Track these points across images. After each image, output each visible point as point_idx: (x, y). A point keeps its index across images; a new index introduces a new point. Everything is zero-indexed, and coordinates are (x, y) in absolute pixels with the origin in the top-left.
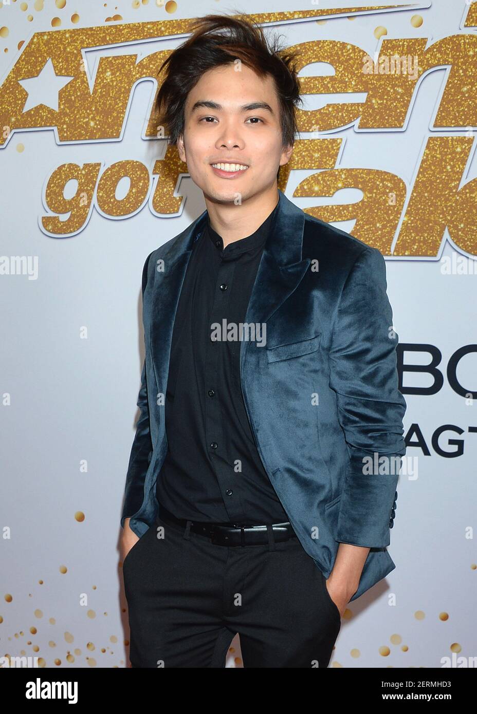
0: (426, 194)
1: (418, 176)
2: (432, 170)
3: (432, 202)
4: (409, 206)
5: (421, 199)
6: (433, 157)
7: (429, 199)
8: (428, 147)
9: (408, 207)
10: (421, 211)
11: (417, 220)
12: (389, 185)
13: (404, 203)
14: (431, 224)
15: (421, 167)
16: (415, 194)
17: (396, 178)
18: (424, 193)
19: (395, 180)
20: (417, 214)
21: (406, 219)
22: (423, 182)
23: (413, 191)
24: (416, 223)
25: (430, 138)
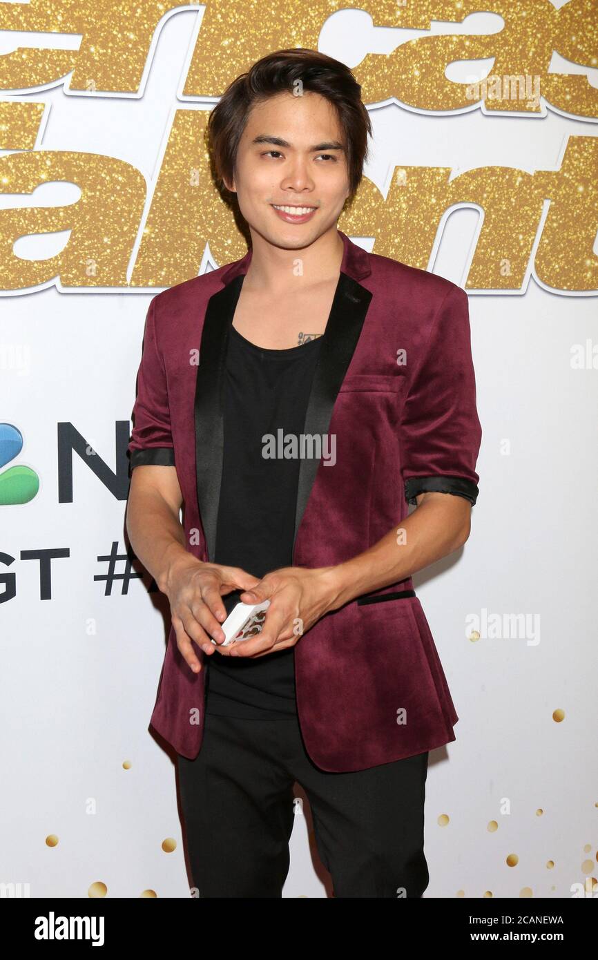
0: (176, 195)
1: (163, 168)
2: (184, 160)
3: (184, 206)
4: (152, 211)
5: (168, 201)
6: (184, 139)
7: (181, 202)
8: (175, 125)
9: (150, 213)
10: (169, 220)
11: (164, 233)
12: (120, 178)
13: (143, 206)
14: (184, 240)
15: (167, 154)
16: (159, 194)
17: (130, 169)
18: (173, 193)
19: (128, 172)
20: (163, 224)
21: (147, 231)
22: (170, 176)
23: (156, 189)
24: (162, 237)
25: (179, 111)
